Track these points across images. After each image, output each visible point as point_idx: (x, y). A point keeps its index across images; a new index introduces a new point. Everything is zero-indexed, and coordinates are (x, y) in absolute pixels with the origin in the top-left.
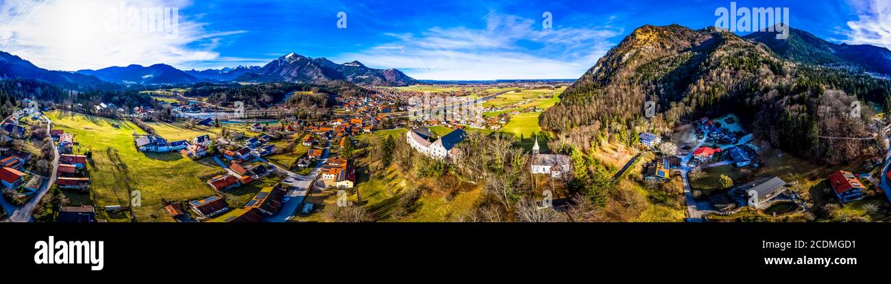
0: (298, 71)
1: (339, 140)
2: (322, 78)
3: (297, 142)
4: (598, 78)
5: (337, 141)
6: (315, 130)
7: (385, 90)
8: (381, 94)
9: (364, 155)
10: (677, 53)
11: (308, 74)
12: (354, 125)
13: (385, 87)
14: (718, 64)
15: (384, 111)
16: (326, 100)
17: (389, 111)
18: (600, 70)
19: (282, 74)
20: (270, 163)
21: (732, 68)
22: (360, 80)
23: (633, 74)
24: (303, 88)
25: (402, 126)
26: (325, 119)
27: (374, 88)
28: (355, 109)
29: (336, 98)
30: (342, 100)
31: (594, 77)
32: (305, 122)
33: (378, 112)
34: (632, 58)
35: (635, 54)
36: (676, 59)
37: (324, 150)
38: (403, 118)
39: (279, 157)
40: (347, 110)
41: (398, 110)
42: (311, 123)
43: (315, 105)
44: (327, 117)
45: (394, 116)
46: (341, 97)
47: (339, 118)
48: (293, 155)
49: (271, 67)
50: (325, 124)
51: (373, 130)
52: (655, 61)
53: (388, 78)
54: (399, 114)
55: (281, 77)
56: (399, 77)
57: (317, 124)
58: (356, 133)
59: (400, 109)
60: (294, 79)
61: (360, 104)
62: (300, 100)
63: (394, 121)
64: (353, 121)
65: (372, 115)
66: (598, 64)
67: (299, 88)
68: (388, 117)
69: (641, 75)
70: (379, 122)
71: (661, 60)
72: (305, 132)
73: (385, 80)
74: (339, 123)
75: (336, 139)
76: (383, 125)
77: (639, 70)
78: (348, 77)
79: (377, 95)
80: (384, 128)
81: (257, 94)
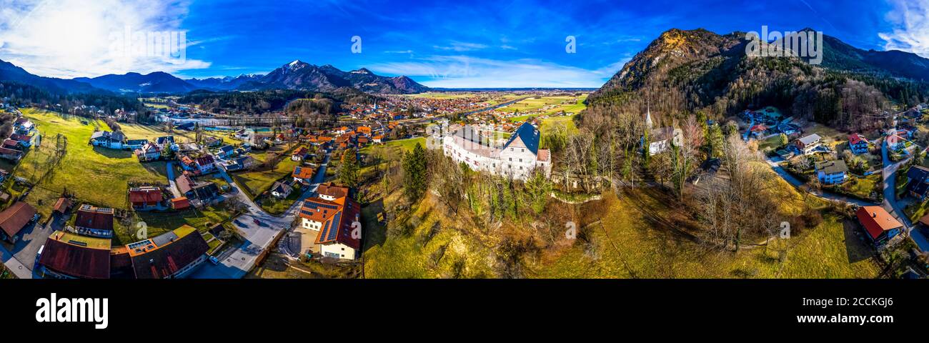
0: (303, 78)
1: (340, 153)
2: (328, 85)
3: (285, 155)
4: (627, 82)
5: (338, 154)
6: (312, 140)
7: (396, 98)
8: (391, 101)
9: (374, 179)
10: (708, 57)
11: (313, 82)
12: (361, 134)
13: (395, 95)
14: (754, 66)
15: (396, 118)
16: (329, 106)
17: (402, 118)
18: (628, 75)
19: (285, 82)
20: (233, 184)
21: (767, 69)
22: (369, 88)
23: (666, 77)
24: (306, 95)
25: (420, 134)
26: (327, 127)
27: (383, 95)
28: (363, 117)
29: (342, 105)
30: (348, 107)
31: (622, 82)
32: (303, 131)
33: (389, 119)
34: (663, 61)
35: (665, 58)
36: (708, 62)
37: (319, 169)
38: (420, 126)
39: (251, 175)
40: (354, 118)
41: (412, 117)
42: (309, 131)
43: (317, 112)
44: (330, 125)
45: (408, 123)
46: (347, 104)
47: (343, 125)
48: (271, 175)
49: (275, 75)
50: (326, 133)
51: (385, 140)
52: (686, 65)
53: (398, 85)
54: (414, 121)
55: (285, 85)
56: (410, 84)
57: (316, 132)
58: (363, 144)
59: (414, 115)
60: (298, 86)
61: (368, 111)
62: (300, 106)
63: (409, 129)
64: (359, 129)
65: (383, 123)
66: (625, 69)
67: (302, 95)
68: (401, 124)
69: (675, 78)
70: (391, 130)
71: (692, 64)
72: (300, 142)
73: (395, 88)
74: (343, 132)
75: (337, 151)
76: (397, 133)
77: (671, 73)
78: (355, 85)
79: (386, 102)
80: (399, 137)
81: (254, 100)
